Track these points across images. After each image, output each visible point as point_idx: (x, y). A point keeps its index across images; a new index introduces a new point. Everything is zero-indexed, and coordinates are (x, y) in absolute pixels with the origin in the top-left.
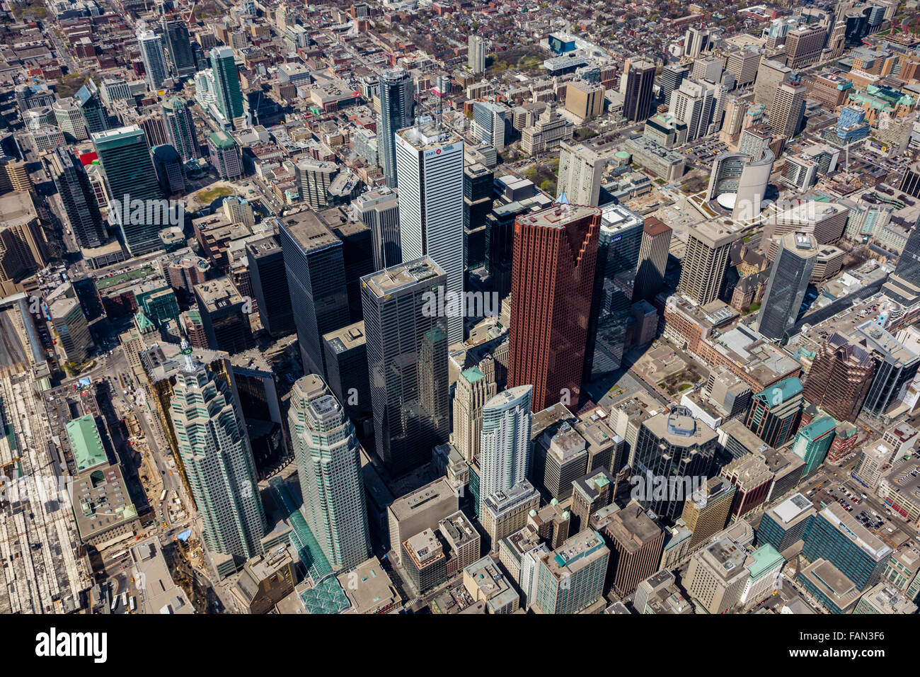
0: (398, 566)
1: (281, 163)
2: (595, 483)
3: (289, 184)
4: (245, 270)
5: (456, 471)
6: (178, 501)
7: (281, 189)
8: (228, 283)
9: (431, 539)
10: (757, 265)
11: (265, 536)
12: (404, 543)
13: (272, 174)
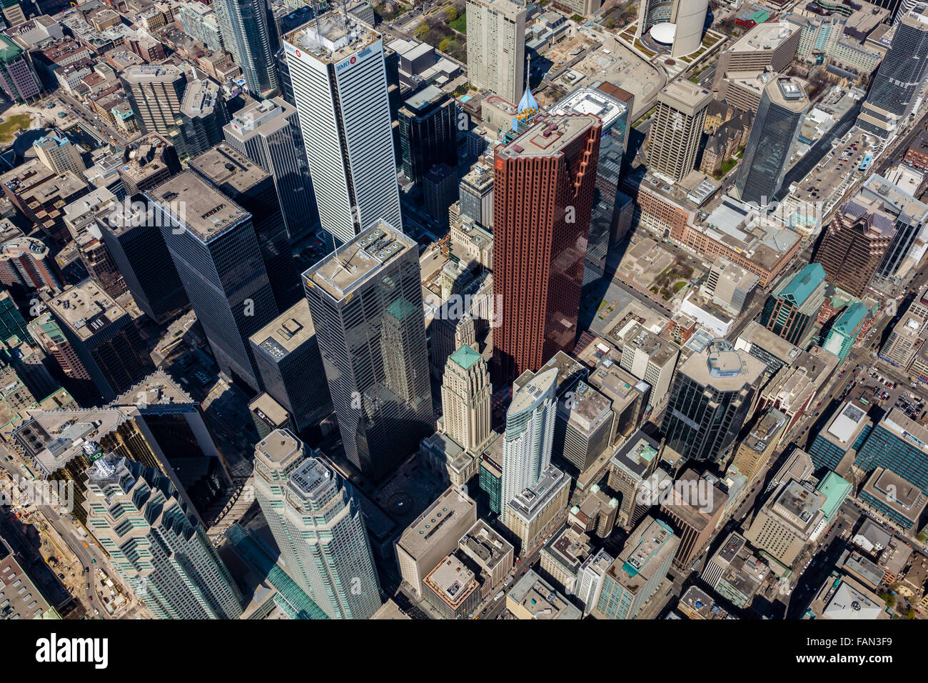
0: (418, 599)
1: (91, 67)
2: (641, 457)
3: (112, 97)
4: (98, 244)
5: (459, 468)
6: (110, 583)
7: (104, 107)
8: (95, 289)
9: (459, 569)
10: (719, 115)
11: (244, 610)
12: (425, 580)
13: (83, 85)
